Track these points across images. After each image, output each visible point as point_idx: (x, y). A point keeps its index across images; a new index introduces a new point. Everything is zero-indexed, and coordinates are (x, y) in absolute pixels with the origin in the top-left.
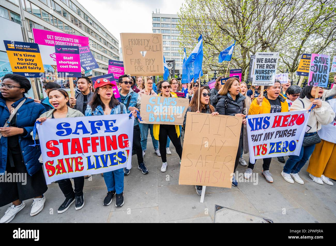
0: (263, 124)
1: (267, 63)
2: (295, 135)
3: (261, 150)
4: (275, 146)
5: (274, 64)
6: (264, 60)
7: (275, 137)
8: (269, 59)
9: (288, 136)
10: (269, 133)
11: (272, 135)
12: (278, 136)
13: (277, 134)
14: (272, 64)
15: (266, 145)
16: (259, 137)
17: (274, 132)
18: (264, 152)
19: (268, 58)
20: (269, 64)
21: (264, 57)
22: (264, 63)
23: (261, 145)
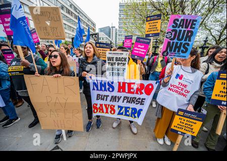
0: (107, 87)
1: (118, 62)
2: (143, 104)
3: (109, 110)
4: (124, 109)
5: (125, 62)
6: (115, 59)
7: (123, 102)
8: (120, 58)
9: (137, 104)
10: (116, 97)
11: (119, 99)
12: (126, 101)
13: (124, 100)
14: (123, 62)
15: (114, 106)
16: (105, 97)
17: (121, 97)
18: (113, 112)
19: (118, 56)
20: (120, 62)
21: (115, 56)
22: (115, 61)
23: (109, 105)
